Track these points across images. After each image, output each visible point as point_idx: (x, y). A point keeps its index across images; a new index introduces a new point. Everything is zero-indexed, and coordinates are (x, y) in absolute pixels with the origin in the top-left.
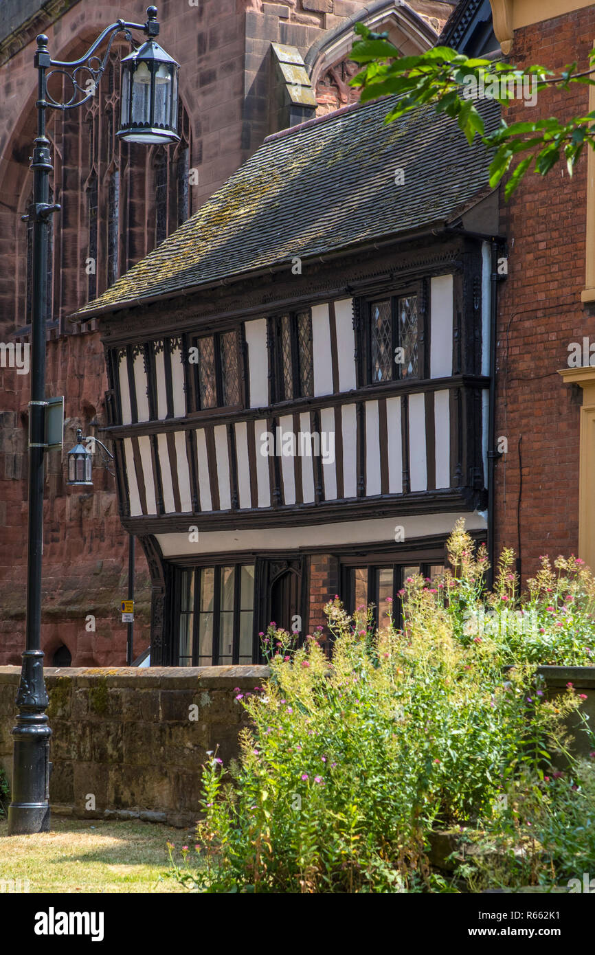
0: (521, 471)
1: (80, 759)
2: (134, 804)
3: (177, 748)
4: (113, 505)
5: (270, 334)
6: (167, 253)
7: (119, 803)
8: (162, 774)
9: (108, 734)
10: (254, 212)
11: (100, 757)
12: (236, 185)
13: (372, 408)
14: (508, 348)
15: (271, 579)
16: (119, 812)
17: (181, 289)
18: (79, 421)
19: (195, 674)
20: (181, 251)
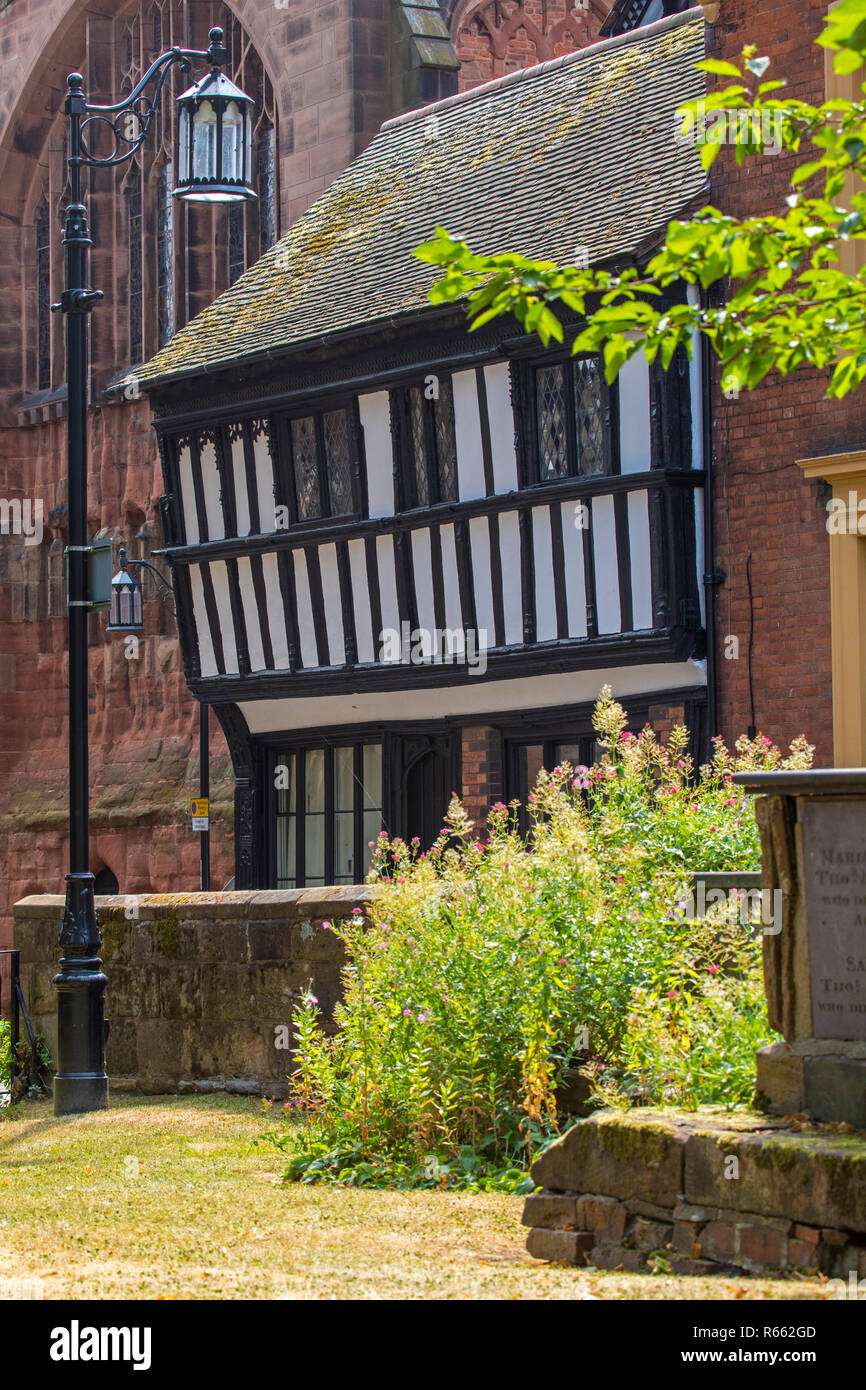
0: (751, 603)
1: (145, 1015)
2: (217, 1072)
3: (272, 996)
4: (174, 657)
5: (394, 412)
6: (245, 296)
7: (198, 1072)
8: (253, 1031)
9: (181, 981)
10: (369, 235)
11: (172, 1012)
12: (343, 194)
13: (541, 515)
14: (728, 429)
15: (406, 763)
16: (198, 1083)
17: (267, 350)
18: (121, 533)
19: (292, 899)
20: (265, 292)
